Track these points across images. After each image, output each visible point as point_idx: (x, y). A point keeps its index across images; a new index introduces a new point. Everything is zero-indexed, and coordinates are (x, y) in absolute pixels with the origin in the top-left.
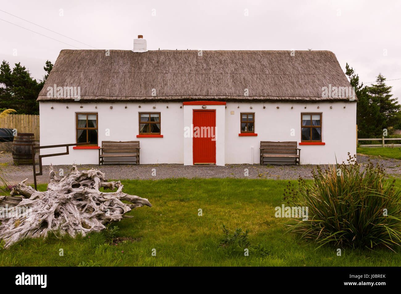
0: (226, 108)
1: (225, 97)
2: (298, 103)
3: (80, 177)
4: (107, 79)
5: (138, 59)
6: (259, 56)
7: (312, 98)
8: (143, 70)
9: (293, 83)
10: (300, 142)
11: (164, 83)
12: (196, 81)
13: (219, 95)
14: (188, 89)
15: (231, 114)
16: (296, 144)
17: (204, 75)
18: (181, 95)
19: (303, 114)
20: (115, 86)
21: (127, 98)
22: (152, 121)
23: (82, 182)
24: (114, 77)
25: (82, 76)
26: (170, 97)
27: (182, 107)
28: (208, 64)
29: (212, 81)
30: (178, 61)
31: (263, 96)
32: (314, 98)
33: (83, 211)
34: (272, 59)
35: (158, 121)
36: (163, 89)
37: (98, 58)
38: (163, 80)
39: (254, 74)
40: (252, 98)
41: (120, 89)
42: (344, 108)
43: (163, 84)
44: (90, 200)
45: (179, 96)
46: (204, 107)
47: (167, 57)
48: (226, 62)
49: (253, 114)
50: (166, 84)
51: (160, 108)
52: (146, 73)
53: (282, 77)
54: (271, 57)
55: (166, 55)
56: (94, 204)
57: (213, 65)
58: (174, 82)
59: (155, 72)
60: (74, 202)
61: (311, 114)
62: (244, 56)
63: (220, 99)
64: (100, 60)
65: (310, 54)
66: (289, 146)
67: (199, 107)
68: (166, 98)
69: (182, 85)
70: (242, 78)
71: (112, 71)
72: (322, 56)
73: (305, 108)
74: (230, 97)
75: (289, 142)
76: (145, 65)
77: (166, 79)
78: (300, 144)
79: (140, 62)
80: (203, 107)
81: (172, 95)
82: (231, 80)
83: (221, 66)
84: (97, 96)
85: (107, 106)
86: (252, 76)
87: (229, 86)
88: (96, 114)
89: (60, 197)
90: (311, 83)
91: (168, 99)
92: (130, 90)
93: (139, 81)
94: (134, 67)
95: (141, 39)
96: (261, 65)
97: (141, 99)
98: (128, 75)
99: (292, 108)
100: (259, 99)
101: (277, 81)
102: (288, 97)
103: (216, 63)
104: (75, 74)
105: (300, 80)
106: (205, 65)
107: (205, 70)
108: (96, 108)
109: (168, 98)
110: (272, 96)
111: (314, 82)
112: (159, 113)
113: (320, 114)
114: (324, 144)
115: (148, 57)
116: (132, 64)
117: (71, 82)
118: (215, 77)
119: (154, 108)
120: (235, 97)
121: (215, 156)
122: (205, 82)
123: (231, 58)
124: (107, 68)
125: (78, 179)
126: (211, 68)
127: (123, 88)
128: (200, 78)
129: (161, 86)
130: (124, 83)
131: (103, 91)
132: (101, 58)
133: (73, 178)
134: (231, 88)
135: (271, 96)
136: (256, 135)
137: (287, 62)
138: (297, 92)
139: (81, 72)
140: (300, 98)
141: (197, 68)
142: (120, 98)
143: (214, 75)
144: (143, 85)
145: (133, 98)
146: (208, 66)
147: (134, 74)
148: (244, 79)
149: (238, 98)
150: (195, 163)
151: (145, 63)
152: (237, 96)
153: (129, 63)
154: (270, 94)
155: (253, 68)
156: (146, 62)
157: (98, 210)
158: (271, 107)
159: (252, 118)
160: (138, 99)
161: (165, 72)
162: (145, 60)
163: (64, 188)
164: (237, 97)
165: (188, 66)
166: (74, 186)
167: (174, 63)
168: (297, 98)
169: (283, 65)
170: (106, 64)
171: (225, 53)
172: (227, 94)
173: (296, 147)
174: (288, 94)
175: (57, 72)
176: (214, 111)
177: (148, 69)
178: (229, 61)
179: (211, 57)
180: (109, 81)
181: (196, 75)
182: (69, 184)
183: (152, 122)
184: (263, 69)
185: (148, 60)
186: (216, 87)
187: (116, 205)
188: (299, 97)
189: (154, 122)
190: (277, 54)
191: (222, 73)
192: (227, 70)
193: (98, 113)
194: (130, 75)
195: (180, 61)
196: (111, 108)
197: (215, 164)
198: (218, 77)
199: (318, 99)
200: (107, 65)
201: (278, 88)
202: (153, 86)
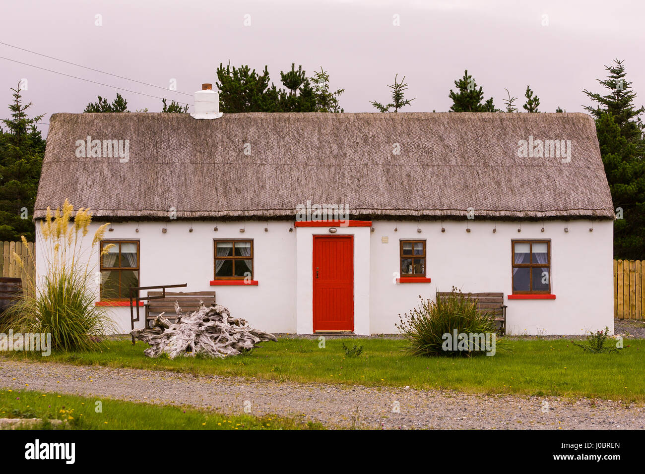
0: (372, 230)
1: (370, 210)
2: (504, 221)
3: (209, 313)
4: (154, 177)
5: (205, 135)
6: (442, 128)
7: (529, 213)
8: (218, 158)
9: (498, 183)
10: (511, 294)
11: (258, 184)
12: (319, 180)
13: (360, 209)
14: (303, 196)
15: (383, 243)
16: (503, 297)
17: (333, 169)
18: (291, 208)
19: (514, 242)
20: (169, 190)
21: (194, 214)
22: (238, 255)
23: (211, 317)
24: (164, 172)
25: (106, 171)
26: (272, 211)
27: (294, 229)
28: (340, 146)
29: (348, 180)
30: (283, 138)
31: (439, 210)
32: (532, 214)
33: (216, 342)
34: (466, 133)
35: (248, 255)
36: (258, 196)
37: (129, 132)
38: (258, 178)
39: (427, 165)
40: (420, 213)
41: (180, 196)
42: (591, 230)
43: (256, 186)
44: (223, 332)
45: (288, 209)
46: (332, 230)
47: (262, 131)
48: (376, 139)
49: (424, 242)
50: (263, 187)
51: (252, 231)
52: (224, 164)
53: (480, 172)
54: (465, 129)
55: (260, 125)
56: (227, 335)
57: (350, 146)
58: (277, 182)
59: (240, 161)
60: (207, 334)
61: (531, 242)
62: (411, 127)
63: (362, 215)
64: (134, 137)
65: (543, 122)
66: (488, 301)
67: (324, 231)
68: (263, 214)
69: (294, 189)
70: (405, 174)
71: (160, 161)
72: (567, 126)
73: (519, 231)
74: (379, 212)
75: (488, 294)
76: (220, 148)
77: (262, 175)
78: (510, 298)
79: (210, 141)
80: (330, 231)
81: (275, 208)
82: (384, 179)
83: (366, 150)
84: (140, 210)
85: (158, 228)
86: (424, 169)
87: (379, 189)
88: (137, 243)
89: (194, 330)
90: (533, 185)
91: (268, 215)
92: (198, 199)
93: (213, 180)
94: (200, 152)
95: (208, 91)
96: (444, 146)
97: (219, 215)
98: (191, 168)
99: (494, 231)
100: (433, 214)
101: (470, 181)
102: (485, 212)
103: (357, 143)
104: (91, 166)
105: (513, 178)
106: (335, 147)
107: (335, 157)
108: (137, 231)
109: (267, 213)
110: (457, 210)
111: (538, 181)
112: (251, 241)
113: (548, 243)
114: (553, 297)
115: (225, 129)
116: (195, 144)
117: (89, 183)
118: (354, 173)
119: (242, 231)
120: (388, 212)
121: (352, 319)
122: (335, 183)
123: (386, 131)
124: (149, 155)
125: (207, 314)
126: (347, 153)
127: (185, 195)
128: (325, 174)
129: (255, 191)
130: (186, 185)
131: (150, 200)
132: (134, 133)
133: (203, 313)
134: (382, 195)
135: (454, 209)
136: (429, 281)
137: (494, 141)
138: (503, 202)
139: (104, 162)
140: (508, 214)
141: (320, 153)
142: (181, 213)
143: (353, 167)
144: (220, 188)
145: (205, 213)
146: (341, 149)
147: (203, 167)
148: (408, 176)
149: (393, 213)
150: (316, 331)
151: (220, 144)
152: (393, 209)
153: (189, 144)
154: (454, 206)
155: (428, 153)
156: (222, 141)
157: (231, 340)
158: (455, 230)
159: (422, 249)
160: (214, 216)
161: (259, 162)
162: (219, 135)
163: (196, 321)
164: (393, 211)
165: (302, 149)
166: (205, 321)
167: (275, 143)
168: (503, 213)
169: (486, 146)
170: (146, 146)
171: (375, 119)
172: (376, 207)
173: (503, 303)
174: (487, 206)
175: (57, 162)
176: (350, 238)
177: (228, 155)
178: (382, 138)
179: (346, 129)
180: (157, 181)
181: (317, 169)
182: (200, 319)
183: (238, 257)
184: (447, 154)
185: (225, 137)
186: (356, 193)
187: (246, 337)
188: (506, 210)
189: (240, 257)
190: (478, 123)
191: (366, 165)
192: (377, 159)
193: (139, 241)
194: (195, 169)
195: (287, 138)
196: (165, 231)
197: (352, 333)
198: (359, 171)
199: (541, 216)
200: (149, 148)
201: (470, 194)
202: (239, 191)
